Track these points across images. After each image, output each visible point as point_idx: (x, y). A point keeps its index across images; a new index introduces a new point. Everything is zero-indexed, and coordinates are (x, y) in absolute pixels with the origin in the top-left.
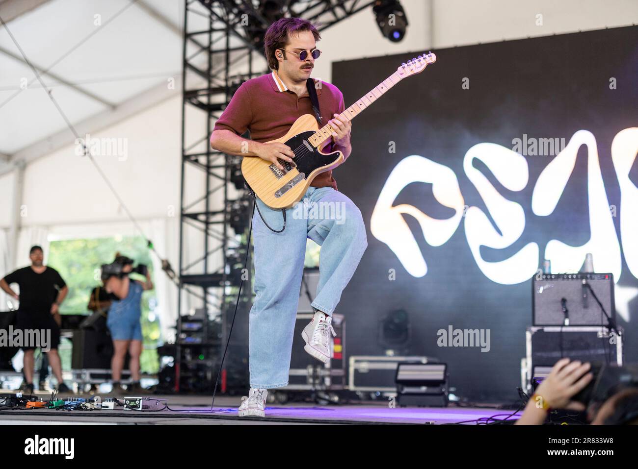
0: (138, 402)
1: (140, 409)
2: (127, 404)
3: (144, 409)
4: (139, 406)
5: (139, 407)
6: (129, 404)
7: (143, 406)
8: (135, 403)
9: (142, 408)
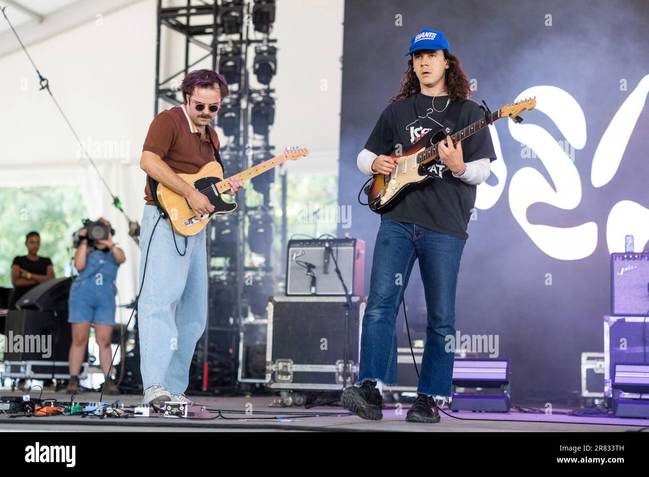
0: (183, 408)
1: (186, 416)
2: (168, 411)
3: (189, 417)
4: (184, 412)
5: (184, 415)
6: (171, 411)
7: (188, 413)
8: (179, 409)
9: (188, 415)
